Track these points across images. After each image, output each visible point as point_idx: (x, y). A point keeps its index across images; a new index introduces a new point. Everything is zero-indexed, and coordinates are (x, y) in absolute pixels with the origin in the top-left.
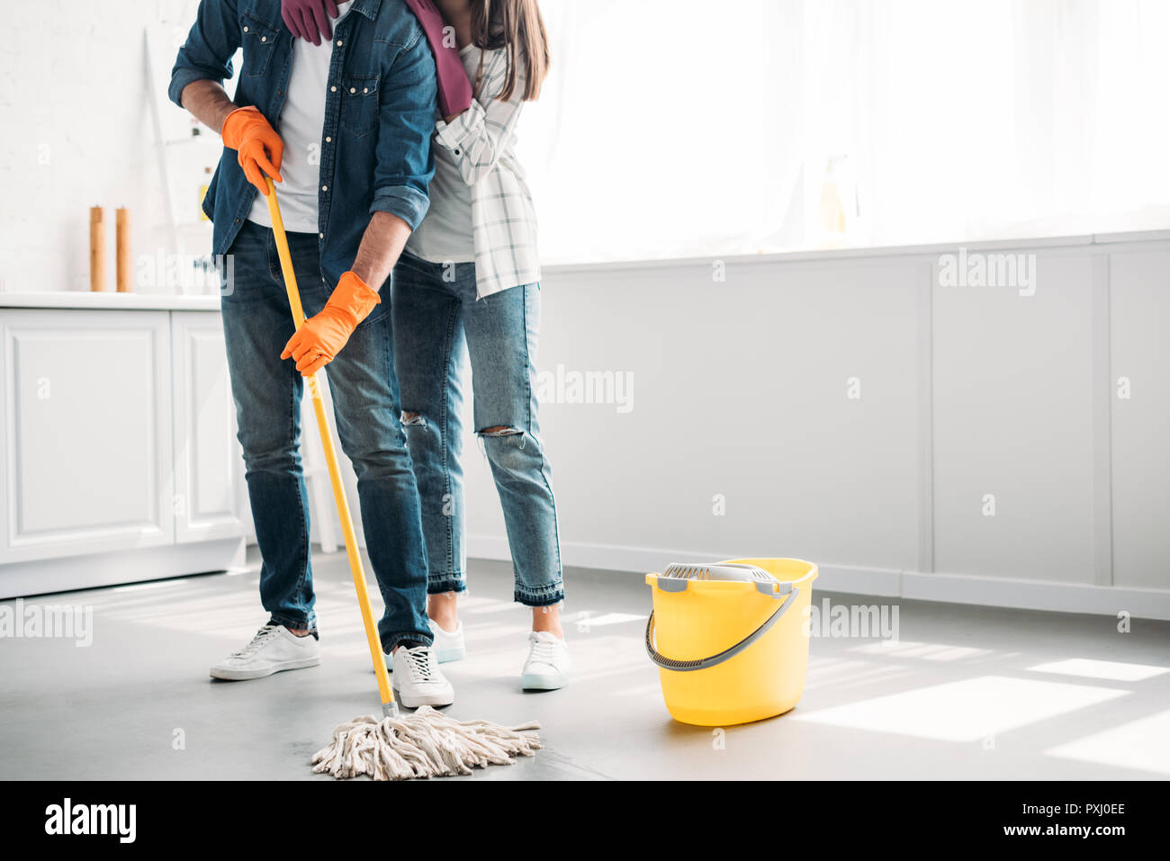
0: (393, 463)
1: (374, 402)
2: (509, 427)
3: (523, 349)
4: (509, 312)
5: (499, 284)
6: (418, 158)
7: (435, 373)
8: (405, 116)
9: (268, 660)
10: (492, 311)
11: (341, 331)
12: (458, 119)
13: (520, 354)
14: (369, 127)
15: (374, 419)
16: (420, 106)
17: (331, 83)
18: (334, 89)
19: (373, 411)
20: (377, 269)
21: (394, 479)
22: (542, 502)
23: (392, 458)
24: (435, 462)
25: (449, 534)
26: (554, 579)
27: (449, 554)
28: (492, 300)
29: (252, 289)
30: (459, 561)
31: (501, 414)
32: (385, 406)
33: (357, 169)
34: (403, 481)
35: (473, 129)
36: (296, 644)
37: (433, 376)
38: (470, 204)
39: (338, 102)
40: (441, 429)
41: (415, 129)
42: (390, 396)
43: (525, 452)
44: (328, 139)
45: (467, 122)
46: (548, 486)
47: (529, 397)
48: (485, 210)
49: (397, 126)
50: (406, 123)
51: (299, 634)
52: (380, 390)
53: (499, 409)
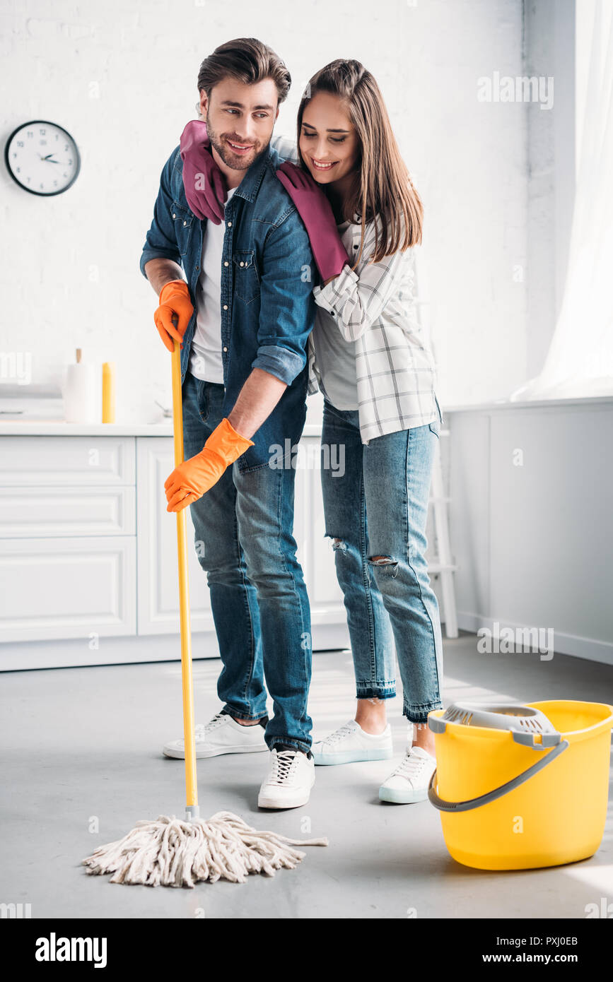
0: (276, 586)
1: (261, 531)
2: (386, 557)
3: (402, 487)
4: (391, 452)
5: (381, 430)
6: (290, 320)
7: (353, 505)
8: (277, 285)
9: (212, 743)
10: (377, 451)
11: (211, 472)
12: (330, 284)
13: (399, 491)
14: (252, 295)
15: (259, 547)
16: (292, 274)
17: (224, 260)
18: (226, 264)
19: (260, 540)
20: (248, 417)
21: (277, 600)
22: (419, 628)
23: (276, 582)
24: (357, 583)
25: (372, 647)
26: (431, 700)
27: (373, 664)
28: (377, 442)
29: (197, 431)
30: (383, 672)
31: (381, 544)
32: (273, 535)
33: (248, 329)
34: (286, 602)
35: (343, 292)
36: (241, 732)
37: (351, 507)
38: (354, 357)
39: (231, 275)
40: (362, 553)
41: (287, 295)
42: (278, 526)
43: (403, 581)
44: (225, 308)
45: (336, 288)
46: (426, 613)
47: (407, 531)
48: (369, 362)
49: (271, 293)
50: (279, 290)
51: (245, 723)
52: (268, 521)
53: (379, 540)
